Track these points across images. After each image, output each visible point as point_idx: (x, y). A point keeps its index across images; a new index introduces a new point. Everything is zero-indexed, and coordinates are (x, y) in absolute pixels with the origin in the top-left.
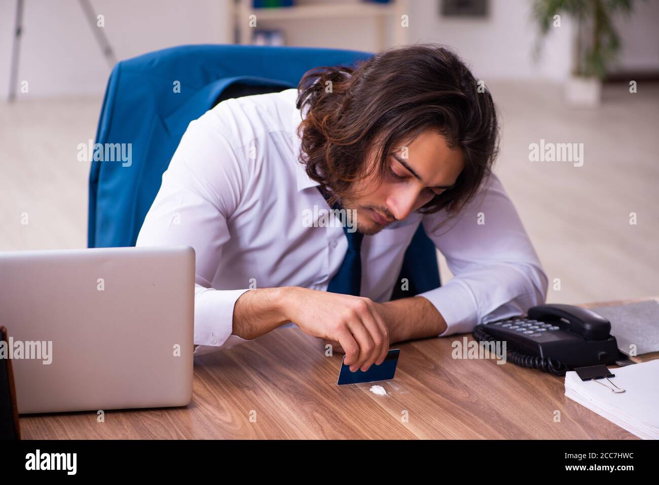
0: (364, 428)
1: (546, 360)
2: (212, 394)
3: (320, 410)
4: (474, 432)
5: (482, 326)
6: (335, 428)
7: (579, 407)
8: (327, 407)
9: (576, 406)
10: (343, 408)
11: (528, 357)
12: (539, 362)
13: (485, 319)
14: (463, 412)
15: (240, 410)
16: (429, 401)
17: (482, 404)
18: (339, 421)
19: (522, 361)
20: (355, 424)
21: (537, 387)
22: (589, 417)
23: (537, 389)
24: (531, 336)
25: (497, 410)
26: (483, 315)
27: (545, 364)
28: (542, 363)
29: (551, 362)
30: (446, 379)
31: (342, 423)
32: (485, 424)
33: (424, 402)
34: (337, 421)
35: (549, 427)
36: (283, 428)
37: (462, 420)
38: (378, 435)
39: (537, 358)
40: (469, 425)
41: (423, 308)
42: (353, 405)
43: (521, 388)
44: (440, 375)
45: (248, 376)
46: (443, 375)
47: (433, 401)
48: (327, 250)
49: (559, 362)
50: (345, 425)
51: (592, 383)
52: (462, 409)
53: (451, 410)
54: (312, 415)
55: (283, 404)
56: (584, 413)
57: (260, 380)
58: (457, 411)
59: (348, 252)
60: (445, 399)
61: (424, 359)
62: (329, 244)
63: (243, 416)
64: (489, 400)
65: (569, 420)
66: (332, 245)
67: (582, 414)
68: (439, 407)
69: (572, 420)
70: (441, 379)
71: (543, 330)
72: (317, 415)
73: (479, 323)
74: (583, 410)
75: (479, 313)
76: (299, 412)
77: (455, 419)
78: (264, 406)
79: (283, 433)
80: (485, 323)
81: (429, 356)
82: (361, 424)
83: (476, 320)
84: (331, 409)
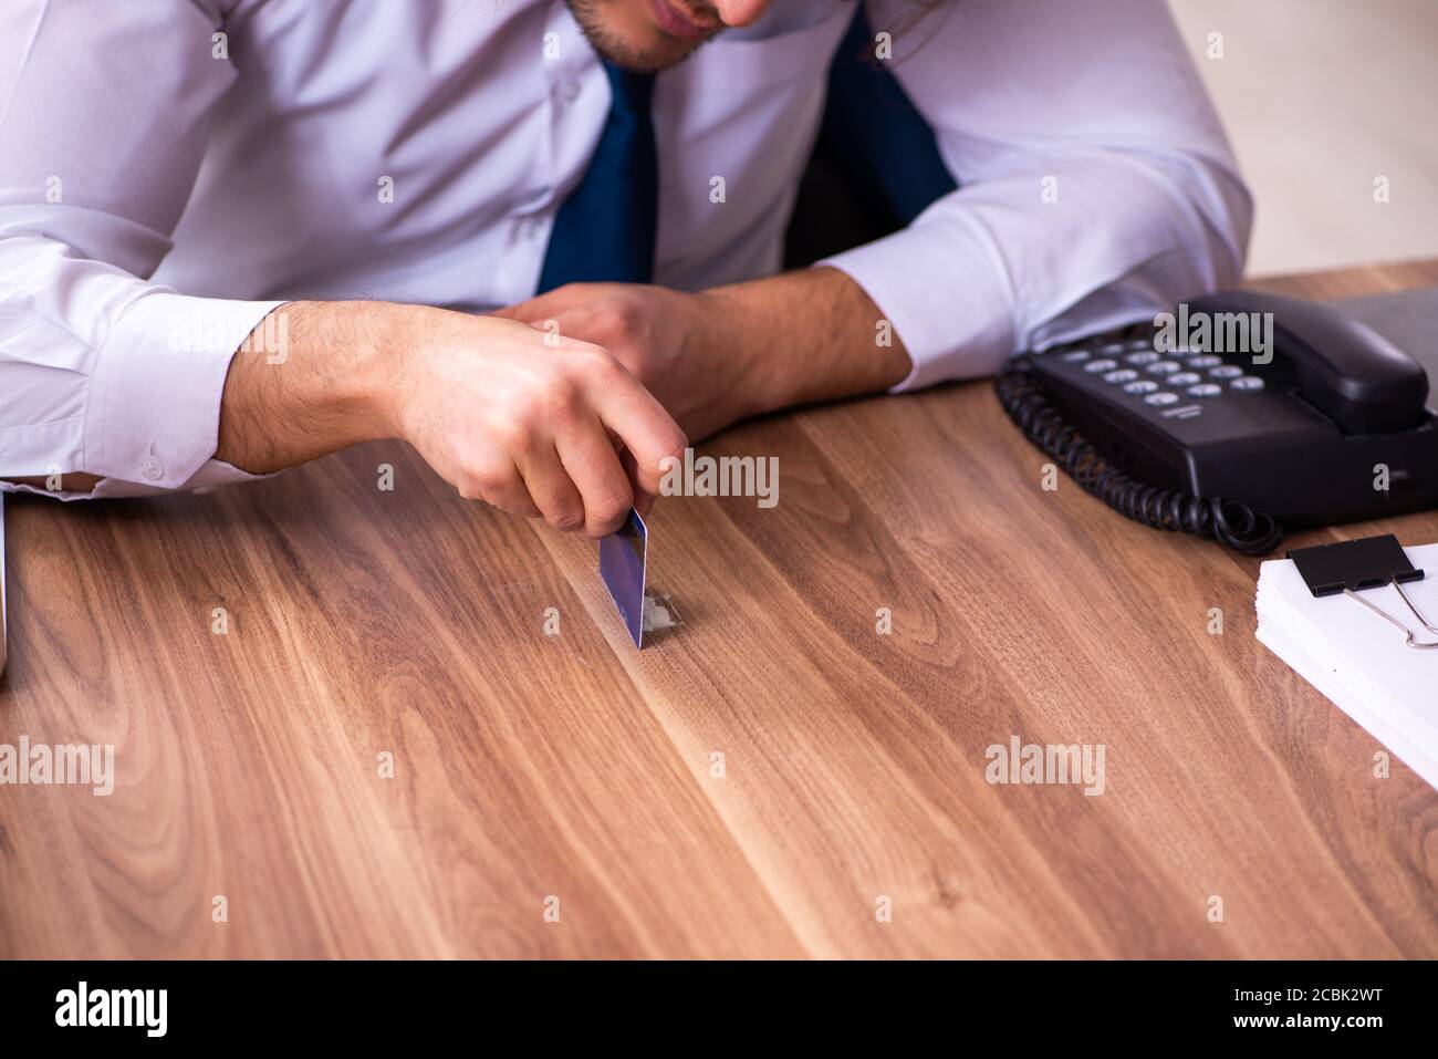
0: (554, 782)
1: (1206, 504)
2: (98, 630)
3: (430, 703)
4: (921, 800)
5: (1029, 356)
6: (454, 777)
7: (1295, 689)
8: (455, 688)
9: (1286, 683)
10: (507, 693)
11: (1152, 490)
12: (1184, 510)
13: (1040, 334)
14: (905, 710)
15: (166, 699)
16: (800, 662)
17: (974, 673)
18: (477, 747)
19: (1132, 503)
20: (527, 764)
21: (1172, 601)
22: (1324, 733)
23: (1169, 608)
24: (1168, 414)
25: (1020, 704)
26: (1033, 323)
27: (1205, 516)
28: (1194, 515)
29: (1224, 513)
30: (878, 566)
31: (488, 754)
32: (966, 764)
33: (782, 664)
34: (471, 748)
35: (1182, 778)
36: (283, 782)
37: (892, 747)
38: (594, 811)
39: (1179, 496)
40: (911, 769)
41: (836, 308)
42: (543, 677)
43: (1117, 608)
44: (860, 550)
45: (236, 556)
46: (871, 549)
47: (815, 661)
48: (544, 115)
49: (1251, 514)
50: (496, 763)
51: (1345, 601)
52: (904, 695)
53: (865, 700)
54: (398, 720)
55: (314, 672)
56: (1310, 716)
57: (273, 571)
58: (885, 705)
59: (612, 119)
60: (855, 655)
61: (823, 481)
62: (554, 92)
63: (167, 725)
64: (998, 656)
65: (1254, 746)
66: (561, 95)
67: (1301, 721)
68: (828, 688)
69: (1264, 747)
70: (859, 569)
71: (1213, 389)
72: (413, 721)
73: (1022, 346)
74: (1307, 703)
75: (1018, 318)
76: (359, 709)
77: (871, 740)
78: (250, 683)
79: (276, 799)
80: (1040, 347)
81: (844, 469)
82: (549, 763)
83: (1009, 338)
84: (467, 698)
